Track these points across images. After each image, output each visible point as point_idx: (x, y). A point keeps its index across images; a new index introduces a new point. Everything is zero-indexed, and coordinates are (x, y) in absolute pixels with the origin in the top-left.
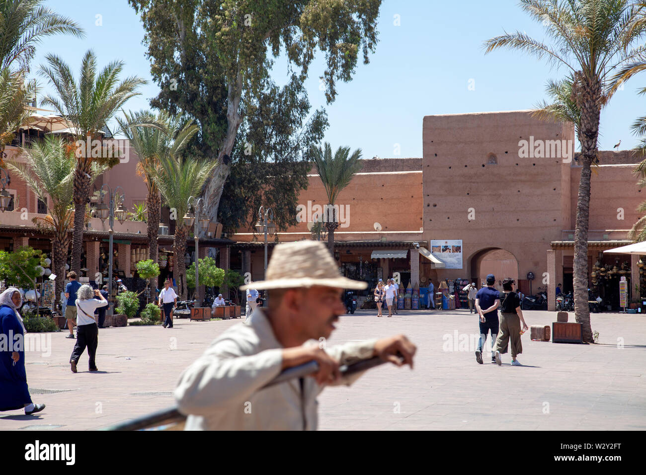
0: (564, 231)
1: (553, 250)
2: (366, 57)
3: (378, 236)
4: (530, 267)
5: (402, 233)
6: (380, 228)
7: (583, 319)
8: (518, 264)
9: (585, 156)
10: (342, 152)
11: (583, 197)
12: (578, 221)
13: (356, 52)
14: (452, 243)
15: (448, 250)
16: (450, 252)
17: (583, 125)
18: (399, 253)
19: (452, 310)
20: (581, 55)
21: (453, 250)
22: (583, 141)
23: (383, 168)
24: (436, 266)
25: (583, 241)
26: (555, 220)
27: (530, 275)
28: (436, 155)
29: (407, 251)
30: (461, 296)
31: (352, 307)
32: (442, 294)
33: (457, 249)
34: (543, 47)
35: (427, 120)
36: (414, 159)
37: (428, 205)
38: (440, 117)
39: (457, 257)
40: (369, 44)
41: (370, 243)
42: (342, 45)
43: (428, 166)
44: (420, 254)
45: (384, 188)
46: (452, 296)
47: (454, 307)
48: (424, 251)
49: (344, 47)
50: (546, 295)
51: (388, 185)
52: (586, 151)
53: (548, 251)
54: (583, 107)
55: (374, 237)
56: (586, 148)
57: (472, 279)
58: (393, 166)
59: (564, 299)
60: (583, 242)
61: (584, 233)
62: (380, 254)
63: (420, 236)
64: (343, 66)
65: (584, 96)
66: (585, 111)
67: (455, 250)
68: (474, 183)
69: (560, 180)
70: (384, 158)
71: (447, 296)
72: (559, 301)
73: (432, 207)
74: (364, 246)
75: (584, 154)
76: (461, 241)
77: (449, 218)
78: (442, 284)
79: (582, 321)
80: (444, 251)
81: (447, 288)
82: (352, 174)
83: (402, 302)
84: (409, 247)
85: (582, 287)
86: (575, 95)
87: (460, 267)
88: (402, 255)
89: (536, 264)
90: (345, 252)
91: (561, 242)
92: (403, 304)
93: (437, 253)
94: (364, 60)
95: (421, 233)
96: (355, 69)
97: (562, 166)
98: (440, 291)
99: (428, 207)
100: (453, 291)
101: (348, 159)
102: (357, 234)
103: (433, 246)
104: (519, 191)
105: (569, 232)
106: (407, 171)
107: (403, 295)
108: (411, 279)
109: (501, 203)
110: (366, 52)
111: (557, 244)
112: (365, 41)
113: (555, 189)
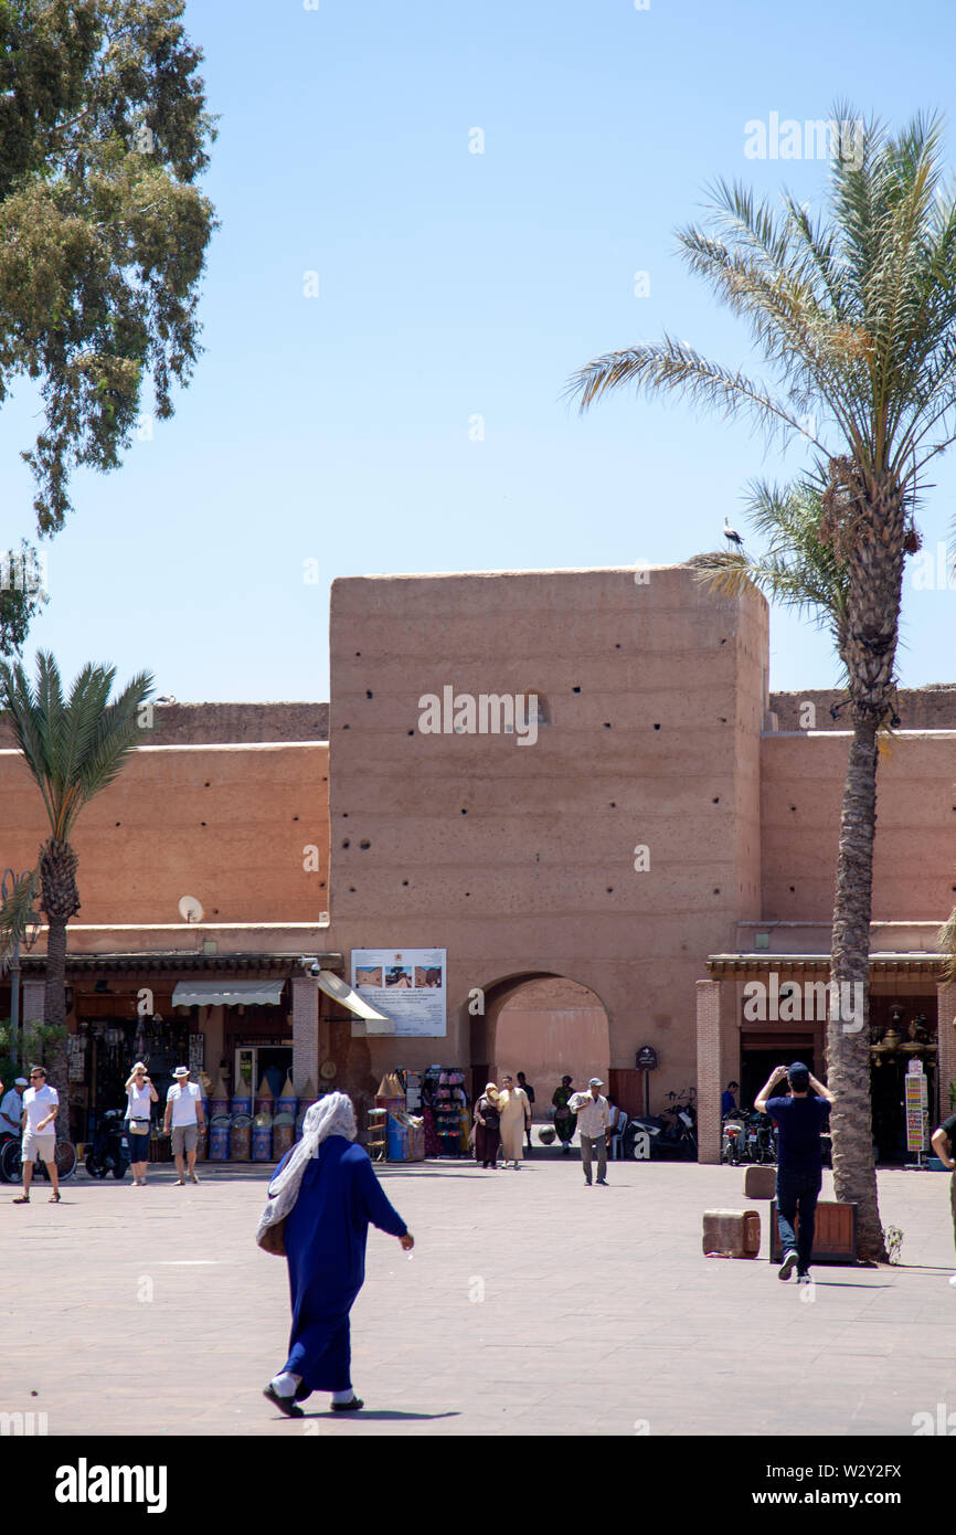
0: (744, 923)
1: (715, 980)
2: (162, 398)
3: (191, 939)
4: (643, 1031)
5: (266, 929)
6: (199, 913)
7: (856, 1191)
8: (610, 1021)
9: (861, 704)
10: (95, 681)
11: (856, 824)
12: (841, 896)
13: (134, 383)
14: (415, 959)
15: (403, 981)
16: (409, 986)
17: (854, 615)
18: (257, 990)
19: (416, 1161)
20: (848, 411)
21: (418, 980)
22: (853, 660)
23: (200, 732)
24: (370, 1030)
25: (857, 955)
26: (717, 892)
27: (645, 1055)
28: (369, 694)
29: (281, 984)
30: (441, 1119)
31: (117, 1158)
32: (387, 1114)
33: (432, 977)
34: (739, 385)
35: (342, 589)
36: (293, 707)
37: (346, 845)
38: (381, 583)
39: (431, 1001)
40: (172, 360)
41: (168, 958)
42: (93, 361)
43: (346, 727)
44: (321, 992)
45: (209, 792)
46: (416, 1119)
47: (421, 1153)
48: (333, 984)
49: (100, 366)
50: (693, 1114)
51: (220, 782)
52: (864, 690)
53: (699, 985)
54: (855, 561)
55: (180, 942)
56: (863, 681)
57: (472, 1066)
58: (229, 725)
59: (746, 1125)
60: (857, 960)
61: (858, 932)
62: (199, 992)
63: (320, 939)
64: (93, 422)
65: (857, 529)
66: (861, 573)
67: (423, 981)
68: (481, 778)
69: (732, 774)
70: (202, 702)
71: (401, 1119)
72: (731, 1133)
73: (359, 849)
74: (152, 968)
75: (856, 699)
76: (443, 952)
77: (406, 884)
78: (387, 1083)
79: (854, 1198)
80: (390, 982)
81: (400, 1094)
82: (125, 747)
83: (264, 1139)
84: (288, 971)
85: (855, 1093)
86: (831, 525)
87: (440, 1030)
88: (270, 995)
89: (663, 1022)
90: (92, 987)
91: (736, 956)
92: (268, 1145)
93: (371, 990)
94: (156, 404)
95: (322, 929)
96: (130, 432)
97: (738, 733)
98: (380, 1103)
99: (345, 851)
100: (418, 1104)
101: (110, 702)
102: (127, 930)
103: (358, 969)
104: (613, 805)
105: (757, 927)
106: (273, 740)
107: (268, 1117)
108: (295, 1070)
109: (559, 838)
110: (163, 383)
111: (726, 962)
112: (162, 350)
113: (716, 801)
